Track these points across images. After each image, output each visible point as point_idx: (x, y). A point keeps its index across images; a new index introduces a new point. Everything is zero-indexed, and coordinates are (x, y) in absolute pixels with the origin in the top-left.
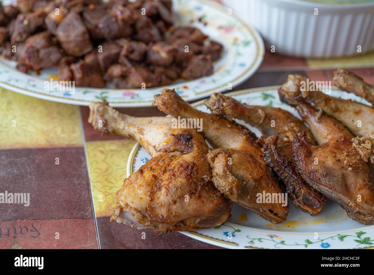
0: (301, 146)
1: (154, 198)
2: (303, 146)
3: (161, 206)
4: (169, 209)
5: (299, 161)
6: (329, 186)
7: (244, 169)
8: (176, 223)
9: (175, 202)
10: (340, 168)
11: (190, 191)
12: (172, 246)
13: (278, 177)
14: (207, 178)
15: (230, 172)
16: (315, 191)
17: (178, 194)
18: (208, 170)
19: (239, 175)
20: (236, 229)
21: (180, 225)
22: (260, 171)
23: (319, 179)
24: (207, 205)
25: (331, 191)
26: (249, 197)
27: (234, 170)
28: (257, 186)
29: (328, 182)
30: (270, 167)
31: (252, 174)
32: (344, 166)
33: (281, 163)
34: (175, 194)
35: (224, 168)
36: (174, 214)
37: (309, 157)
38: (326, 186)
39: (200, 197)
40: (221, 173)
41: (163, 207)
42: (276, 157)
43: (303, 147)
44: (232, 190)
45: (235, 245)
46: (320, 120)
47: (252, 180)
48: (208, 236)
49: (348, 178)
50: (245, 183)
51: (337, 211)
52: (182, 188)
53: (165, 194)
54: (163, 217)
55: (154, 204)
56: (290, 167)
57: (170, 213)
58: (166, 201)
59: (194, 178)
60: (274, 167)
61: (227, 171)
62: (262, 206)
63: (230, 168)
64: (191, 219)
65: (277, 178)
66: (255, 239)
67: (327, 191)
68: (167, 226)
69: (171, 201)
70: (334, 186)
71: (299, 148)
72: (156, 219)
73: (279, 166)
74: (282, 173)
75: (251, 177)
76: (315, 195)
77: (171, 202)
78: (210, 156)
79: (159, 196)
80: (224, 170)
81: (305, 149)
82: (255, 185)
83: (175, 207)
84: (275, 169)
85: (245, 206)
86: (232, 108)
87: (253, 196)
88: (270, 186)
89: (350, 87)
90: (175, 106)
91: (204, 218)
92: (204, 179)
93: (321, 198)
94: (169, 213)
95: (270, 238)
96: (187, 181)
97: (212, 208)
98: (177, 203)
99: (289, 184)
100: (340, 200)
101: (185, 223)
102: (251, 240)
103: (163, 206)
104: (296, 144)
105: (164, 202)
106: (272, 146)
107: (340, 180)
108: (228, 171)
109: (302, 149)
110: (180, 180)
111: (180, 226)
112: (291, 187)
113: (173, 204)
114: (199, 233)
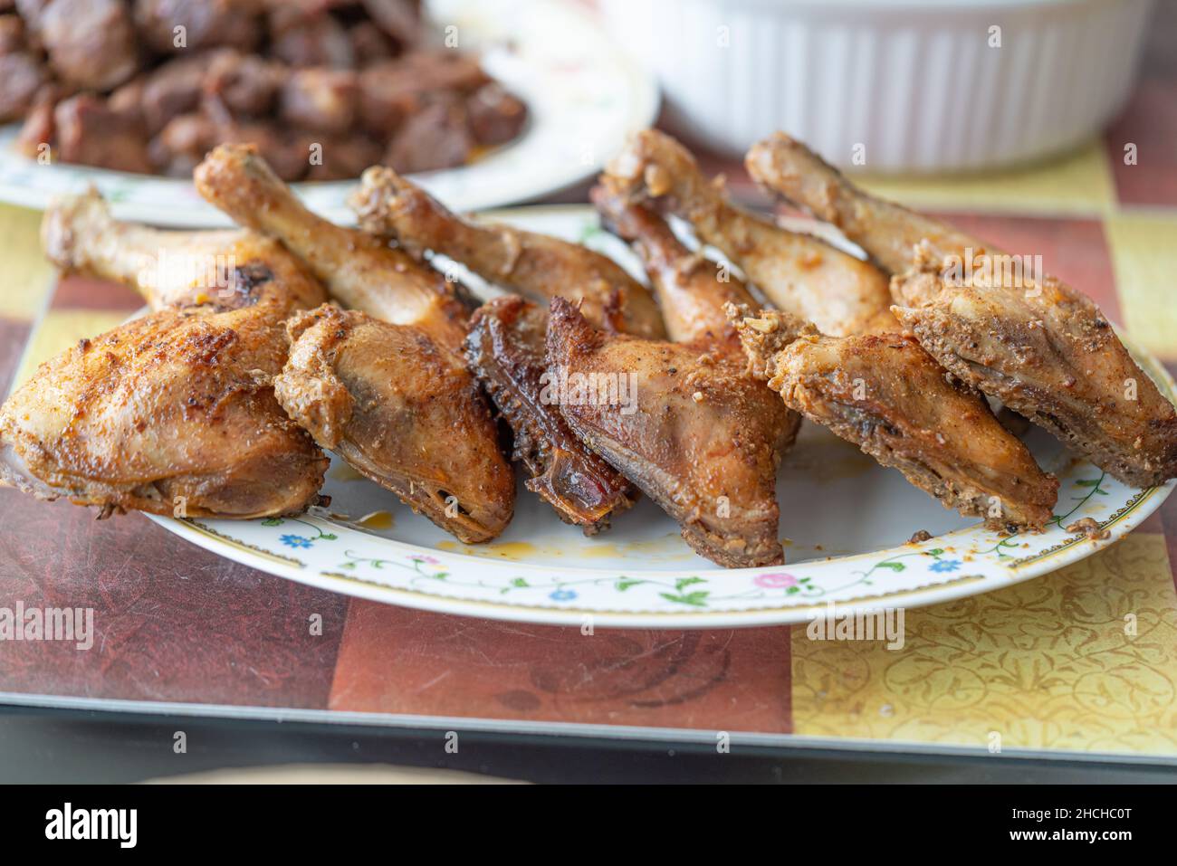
0: (566, 321)
1: (90, 412)
2: (574, 323)
3: (101, 433)
4: (122, 444)
5: (555, 365)
6: (621, 438)
7: (379, 366)
8: (134, 484)
9: (142, 427)
10: (666, 391)
11: (192, 401)
12: (150, 574)
13: (495, 410)
14: (262, 376)
15: (329, 365)
16: (596, 458)
17: (153, 404)
18: (277, 359)
19: (359, 379)
20: (327, 532)
21: (149, 493)
22: (436, 379)
23: (599, 416)
24: (235, 445)
25: (626, 452)
26: (376, 445)
27: (344, 363)
28: (407, 416)
29: (622, 425)
30: (478, 380)
31: (403, 383)
32: (683, 389)
33: (508, 371)
34: (146, 405)
35: (315, 353)
36: (133, 458)
37: (588, 355)
38: (613, 438)
39: (218, 420)
40: (303, 367)
41: (107, 436)
42: (498, 350)
43: (573, 326)
44: (317, 411)
45: (297, 565)
46: (685, 280)
47: (397, 398)
48: (230, 537)
49: (683, 420)
50: (371, 403)
51: (670, 535)
52: (170, 389)
53: (121, 401)
54: (100, 463)
55: (84, 427)
56: (534, 383)
57: (123, 453)
58: (118, 420)
59: (215, 368)
60: (488, 379)
61: (323, 362)
62: (417, 477)
63: (332, 354)
64: (183, 480)
65: (492, 411)
66: (363, 560)
67: (617, 451)
68: (109, 490)
69: (131, 421)
70: (636, 438)
71: (562, 326)
72: (79, 466)
73: (501, 379)
74: (507, 399)
75: (396, 389)
76: (594, 468)
77: (131, 425)
78: (293, 322)
79: (102, 406)
80: (314, 357)
81: (578, 329)
82: (403, 413)
83: (139, 438)
84: (490, 386)
85: (365, 470)
86: (413, 214)
87: (390, 443)
88: (456, 424)
89: (788, 184)
90: (243, 191)
91: (219, 481)
92: (253, 379)
93: (608, 480)
94: (120, 454)
95: (412, 564)
96: (191, 372)
97: (247, 454)
98: (149, 428)
99: (523, 431)
100: (650, 481)
101: (165, 491)
102: (351, 561)
103: (108, 432)
104: (556, 314)
105: (113, 424)
106: (491, 321)
107: (658, 422)
108: (324, 364)
109: (570, 330)
110: (173, 367)
111: (150, 497)
112: (525, 440)
113: (136, 431)
114: (209, 527)
